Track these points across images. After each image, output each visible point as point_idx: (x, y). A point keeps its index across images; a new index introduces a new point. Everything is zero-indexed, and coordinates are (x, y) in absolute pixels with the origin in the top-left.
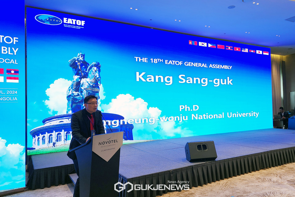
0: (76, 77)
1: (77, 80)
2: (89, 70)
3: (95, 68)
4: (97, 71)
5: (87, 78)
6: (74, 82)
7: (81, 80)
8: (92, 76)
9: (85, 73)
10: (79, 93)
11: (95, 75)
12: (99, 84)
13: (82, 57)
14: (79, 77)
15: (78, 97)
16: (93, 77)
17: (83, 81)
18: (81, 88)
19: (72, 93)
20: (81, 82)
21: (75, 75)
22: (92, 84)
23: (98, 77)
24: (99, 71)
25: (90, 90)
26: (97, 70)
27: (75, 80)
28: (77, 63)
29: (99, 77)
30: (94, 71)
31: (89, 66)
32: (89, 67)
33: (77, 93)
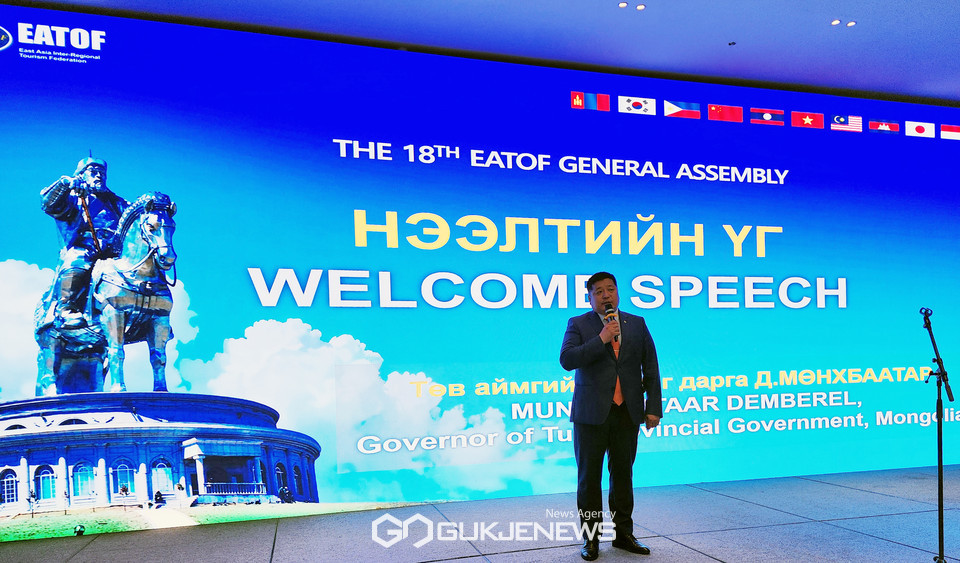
0: (72, 256)
1: (75, 266)
2: (126, 226)
3: (153, 218)
4: (162, 230)
5: (117, 256)
6: (62, 273)
7: (92, 266)
8: (140, 251)
9: (108, 238)
10: (85, 315)
11: (154, 246)
12: (169, 279)
13: (94, 174)
14: (84, 252)
15: (83, 331)
16: (143, 252)
17: (103, 267)
18: (94, 299)
19: (58, 318)
20: (95, 276)
21: (68, 248)
22: (138, 283)
23: (163, 251)
24: (170, 229)
25: (133, 303)
26: (159, 225)
27: (67, 266)
28: (77, 198)
29: (168, 254)
30: (148, 228)
31: (127, 211)
32: (125, 215)
33: (79, 315)
